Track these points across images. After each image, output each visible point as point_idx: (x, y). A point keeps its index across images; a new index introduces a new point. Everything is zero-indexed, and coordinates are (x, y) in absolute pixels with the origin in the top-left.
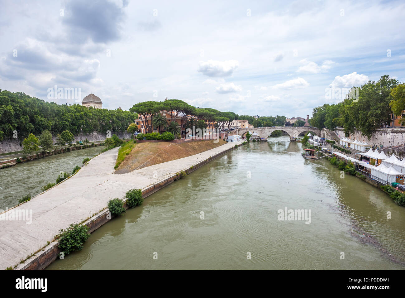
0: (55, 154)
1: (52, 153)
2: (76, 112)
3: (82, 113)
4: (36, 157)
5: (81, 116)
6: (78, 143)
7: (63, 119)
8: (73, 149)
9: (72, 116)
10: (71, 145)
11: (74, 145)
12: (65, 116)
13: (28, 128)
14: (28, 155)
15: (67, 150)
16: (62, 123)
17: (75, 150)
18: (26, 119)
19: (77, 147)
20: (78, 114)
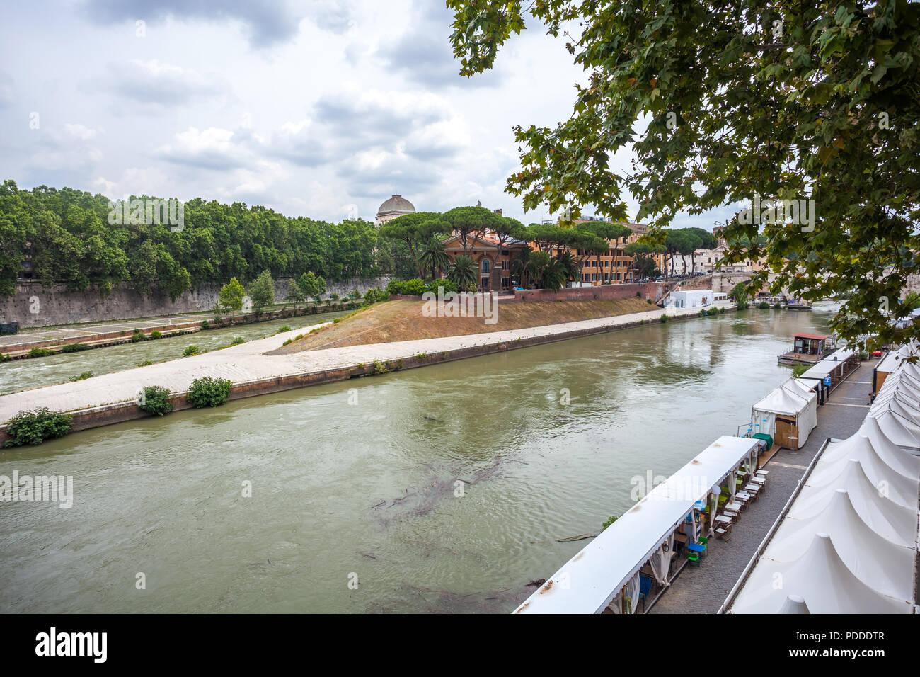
0: (282, 318)
1: (277, 315)
2: (343, 236)
3: (356, 237)
4: (242, 321)
5: (354, 243)
6: (335, 297)
7: (312, 251)
8: (325, 310)
9: (334, 243)
10: (320, 302)
11: (328, 302)
12: (316, 244)
13: (238, 267)
14: (223, 317)
15: (311, 312)
16: (309, 258)
17: (328, 311)
18: (235, 252)
19: (333, 306)
20: (348, 239)
